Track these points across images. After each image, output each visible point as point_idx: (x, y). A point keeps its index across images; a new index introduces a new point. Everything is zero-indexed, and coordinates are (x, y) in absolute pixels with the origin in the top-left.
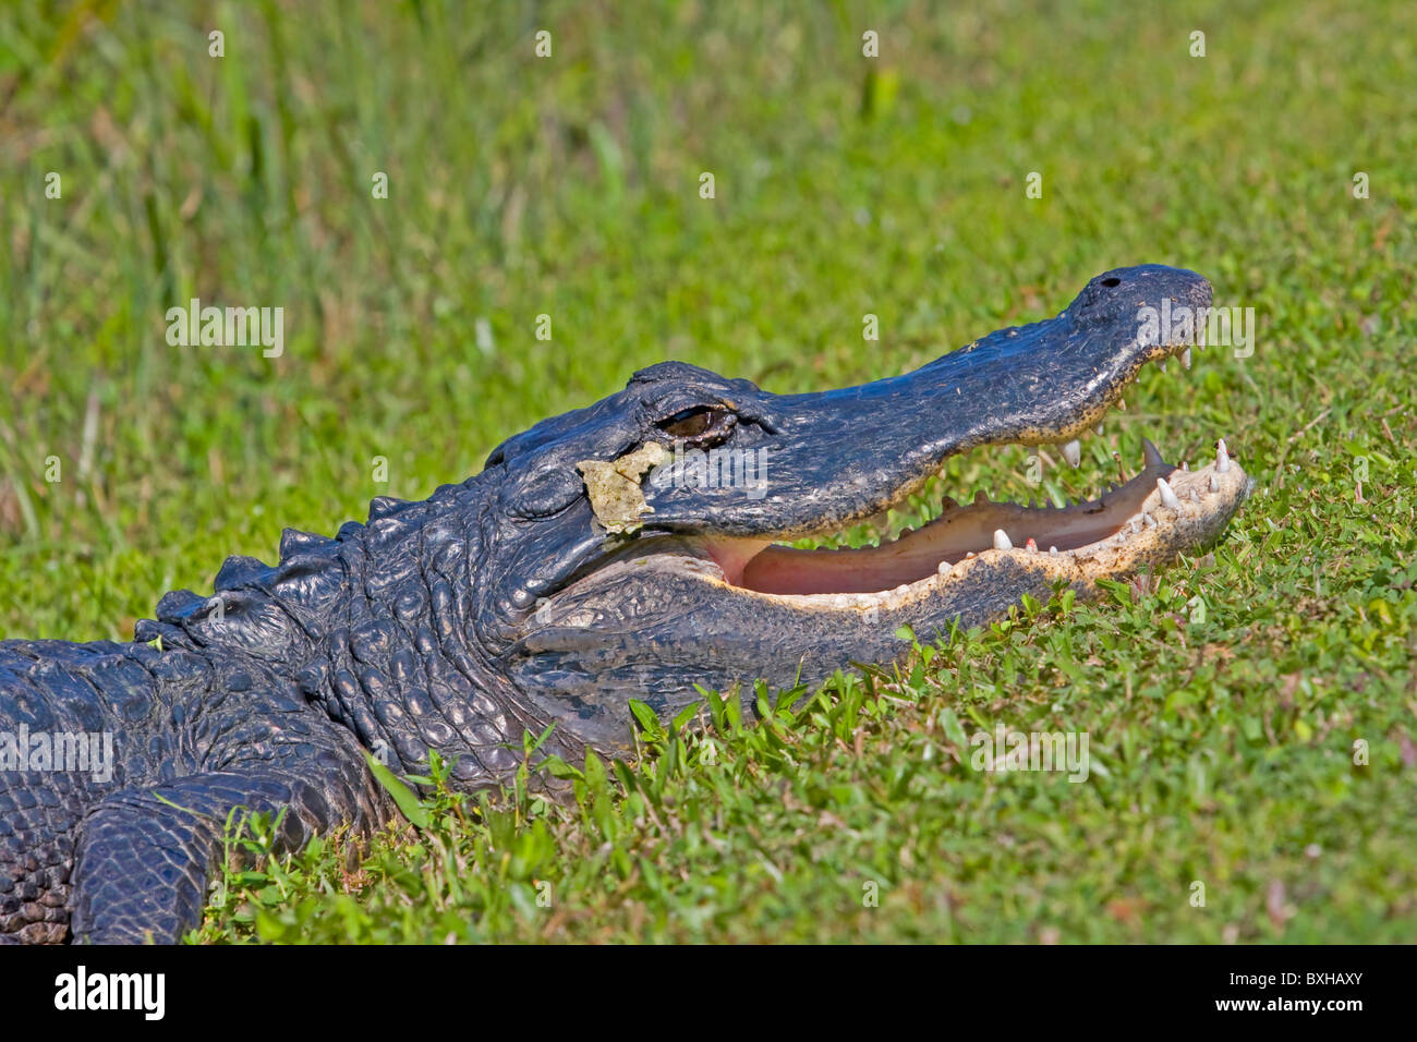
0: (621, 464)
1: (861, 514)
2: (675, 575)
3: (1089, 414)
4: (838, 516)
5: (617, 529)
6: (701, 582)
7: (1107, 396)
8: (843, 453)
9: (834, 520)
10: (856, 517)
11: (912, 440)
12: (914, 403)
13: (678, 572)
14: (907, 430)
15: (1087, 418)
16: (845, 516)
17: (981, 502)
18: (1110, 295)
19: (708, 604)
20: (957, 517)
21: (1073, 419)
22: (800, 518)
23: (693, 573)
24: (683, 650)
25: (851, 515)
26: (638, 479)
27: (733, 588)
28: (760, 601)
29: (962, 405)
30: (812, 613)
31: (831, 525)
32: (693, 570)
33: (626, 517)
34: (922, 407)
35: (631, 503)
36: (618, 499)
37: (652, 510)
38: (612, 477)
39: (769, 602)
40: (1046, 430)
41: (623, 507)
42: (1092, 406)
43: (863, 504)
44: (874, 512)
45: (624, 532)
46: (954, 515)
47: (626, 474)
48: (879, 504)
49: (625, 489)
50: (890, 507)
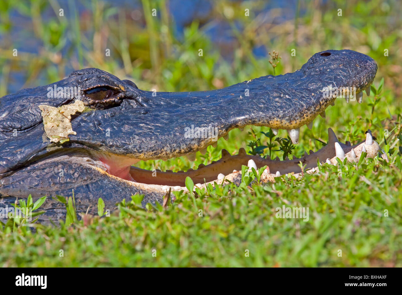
0: (62, 109)
1: (183, 151)
2: (81, 165)
3: (307, 116)
4: (171, 150)
5: (56, 140)
6: (94, 170)
7: (317, 109)
8: (178, 119)
9: (169, 152)
10: (180, 152)
11: (214, 117)
12: (217, 101)
13: (83, 164)
14: (212, 112)
15: (306, 118)
16: (175, 150)
17: (242, 154)
18: (324, 60)
19: (97, 181)
20: (228, 160)
21: (298, 117)
22: (151, 148)
23: (91, 166)
24: (82, 203)
25: (177, 151)
26: (70, 117)
27: (110, 176)
28: (124, 183)
29: (242, 103)
30: (150, 192)
31: (167, 154)
32: (91, 164)
33: (61, 135)
34: (221, 103)
35: (65, 128)
36: (58, 126)
37: (75, 133)
38: (57, 115)
39: (128, 184)
40: (284, 121)
41: (60, 129)
42: (309, 112)
43: (185, 146)
44: (189, 151)
45: (59, 142)
46: (226, 159)
47: (64, 114)
48: (193, 147)
49: (63, 121)
50: (198, 150)
